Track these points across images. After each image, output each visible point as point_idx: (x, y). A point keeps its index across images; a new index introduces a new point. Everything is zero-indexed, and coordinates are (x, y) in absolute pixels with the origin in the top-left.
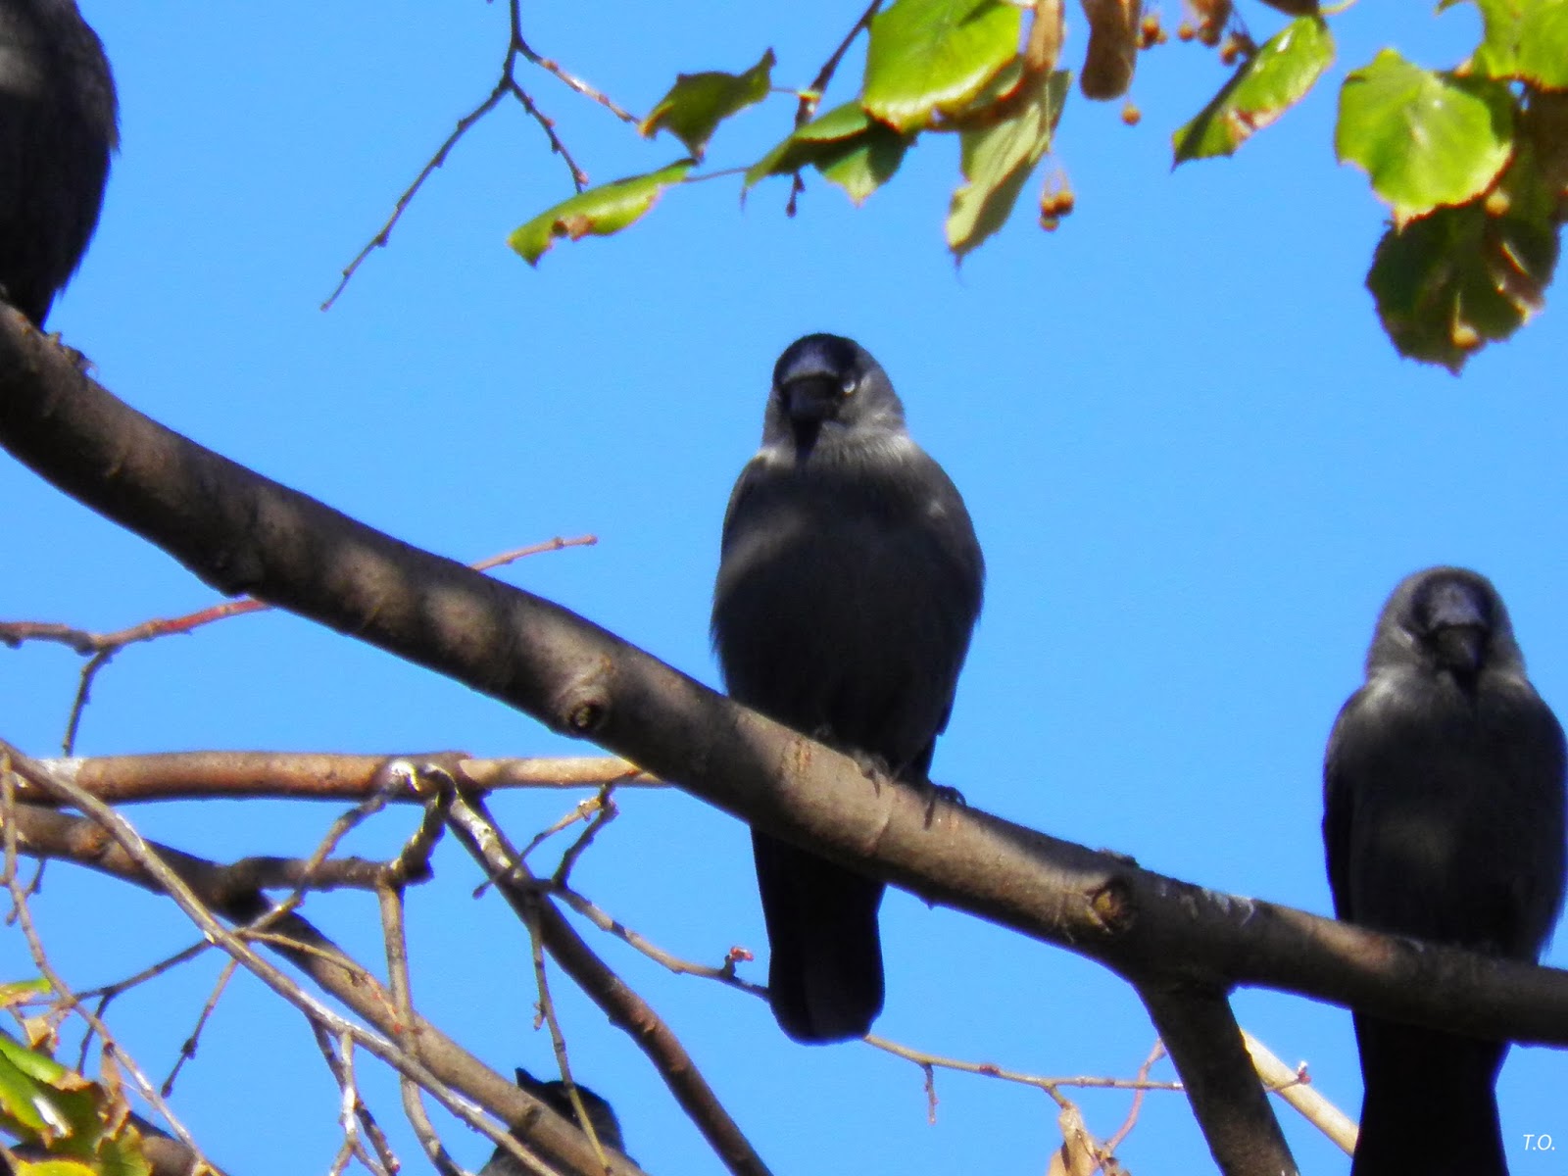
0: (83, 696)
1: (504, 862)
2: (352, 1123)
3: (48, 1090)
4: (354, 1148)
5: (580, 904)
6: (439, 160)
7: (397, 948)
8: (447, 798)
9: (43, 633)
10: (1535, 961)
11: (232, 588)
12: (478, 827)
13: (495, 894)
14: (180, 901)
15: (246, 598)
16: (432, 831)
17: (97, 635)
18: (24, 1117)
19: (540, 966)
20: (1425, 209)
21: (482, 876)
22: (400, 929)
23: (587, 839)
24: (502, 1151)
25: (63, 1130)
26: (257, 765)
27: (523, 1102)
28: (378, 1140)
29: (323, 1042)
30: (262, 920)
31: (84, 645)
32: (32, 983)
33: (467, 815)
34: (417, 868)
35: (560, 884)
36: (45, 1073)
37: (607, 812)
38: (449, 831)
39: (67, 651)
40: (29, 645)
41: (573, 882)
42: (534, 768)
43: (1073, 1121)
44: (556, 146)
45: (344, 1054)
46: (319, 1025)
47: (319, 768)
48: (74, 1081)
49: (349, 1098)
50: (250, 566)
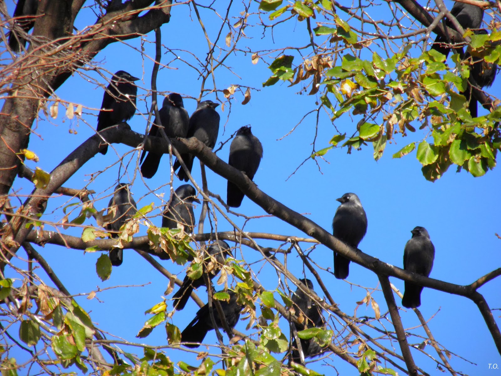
0: (245, 224)
1: (301, 252)
2: (280, 283)
3: (243, 273)
4: (280, 286)
5: (309, 259)
6: (302, 164)
7: (285, 261)
8: (294, 243)
9: (242, 215)
10: (428, 277)
11: (270, 213)
12: (298, 248)
13: (299, 257)
14: (261, 252)
15: (271, 215)
16: (292, 247)
17: (248, 217)
18: (240, 276)
19: (304, 266)
20: (427, 165)
21: (298, 254)
22: (286, 259)
23: (311, 251)
24: (298, 288)
25: (245, 278)
26: (270, 236)
27: (299, 282)
28: (283, 285)
29: (277, 272)
30: (270, 257)
31: (246, 218)
32: (241, 260)
33: (297, 246)
34: (289, 251)
35: (307, 256)
36: (243, 271)
37: (314, 248)
38: (294, 248)
39: (244, 218)
40: (240, 217)
41: (309, 256)
42: (306, 240)
43: (368, 294)
44: (317, 164)
45: (279, 274)
46: (277, 270)
47: (278, 237)
48: (247, 272)
49: (280, 279)
50: (272, 211)
